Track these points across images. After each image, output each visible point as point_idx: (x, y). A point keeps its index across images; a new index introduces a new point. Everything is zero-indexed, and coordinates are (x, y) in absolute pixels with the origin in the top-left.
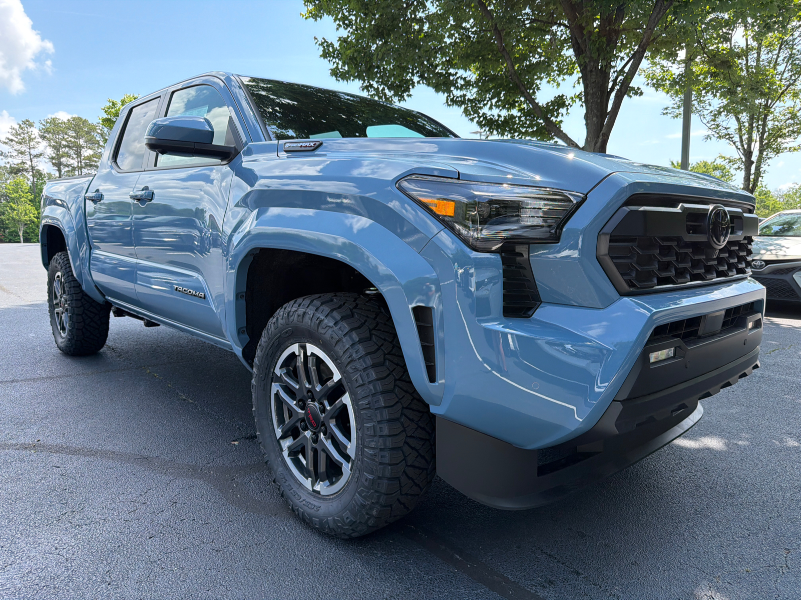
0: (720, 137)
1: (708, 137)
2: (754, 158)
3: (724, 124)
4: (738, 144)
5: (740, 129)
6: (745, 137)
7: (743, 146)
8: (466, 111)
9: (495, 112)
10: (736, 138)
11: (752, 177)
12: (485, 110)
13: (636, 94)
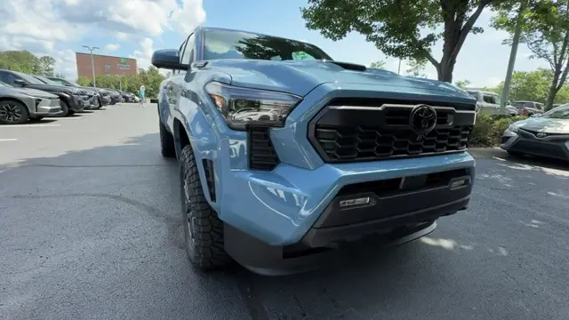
0: (540, 57)
1: (532, 57)
2: (562, 69)
3: (544, 49)
4: (553, 61)
5: (555, 52)
6: (558, 57)
7: (555, 61)
8: (377, 44)
9: (392, 44)
10: (552, 57)
11: (559, 81)
12: (388, 43)
13: (479, 31)
